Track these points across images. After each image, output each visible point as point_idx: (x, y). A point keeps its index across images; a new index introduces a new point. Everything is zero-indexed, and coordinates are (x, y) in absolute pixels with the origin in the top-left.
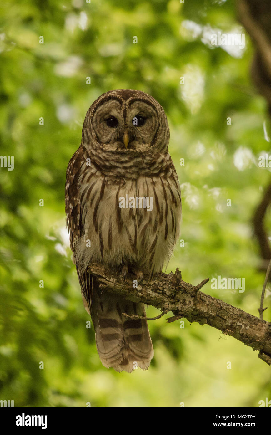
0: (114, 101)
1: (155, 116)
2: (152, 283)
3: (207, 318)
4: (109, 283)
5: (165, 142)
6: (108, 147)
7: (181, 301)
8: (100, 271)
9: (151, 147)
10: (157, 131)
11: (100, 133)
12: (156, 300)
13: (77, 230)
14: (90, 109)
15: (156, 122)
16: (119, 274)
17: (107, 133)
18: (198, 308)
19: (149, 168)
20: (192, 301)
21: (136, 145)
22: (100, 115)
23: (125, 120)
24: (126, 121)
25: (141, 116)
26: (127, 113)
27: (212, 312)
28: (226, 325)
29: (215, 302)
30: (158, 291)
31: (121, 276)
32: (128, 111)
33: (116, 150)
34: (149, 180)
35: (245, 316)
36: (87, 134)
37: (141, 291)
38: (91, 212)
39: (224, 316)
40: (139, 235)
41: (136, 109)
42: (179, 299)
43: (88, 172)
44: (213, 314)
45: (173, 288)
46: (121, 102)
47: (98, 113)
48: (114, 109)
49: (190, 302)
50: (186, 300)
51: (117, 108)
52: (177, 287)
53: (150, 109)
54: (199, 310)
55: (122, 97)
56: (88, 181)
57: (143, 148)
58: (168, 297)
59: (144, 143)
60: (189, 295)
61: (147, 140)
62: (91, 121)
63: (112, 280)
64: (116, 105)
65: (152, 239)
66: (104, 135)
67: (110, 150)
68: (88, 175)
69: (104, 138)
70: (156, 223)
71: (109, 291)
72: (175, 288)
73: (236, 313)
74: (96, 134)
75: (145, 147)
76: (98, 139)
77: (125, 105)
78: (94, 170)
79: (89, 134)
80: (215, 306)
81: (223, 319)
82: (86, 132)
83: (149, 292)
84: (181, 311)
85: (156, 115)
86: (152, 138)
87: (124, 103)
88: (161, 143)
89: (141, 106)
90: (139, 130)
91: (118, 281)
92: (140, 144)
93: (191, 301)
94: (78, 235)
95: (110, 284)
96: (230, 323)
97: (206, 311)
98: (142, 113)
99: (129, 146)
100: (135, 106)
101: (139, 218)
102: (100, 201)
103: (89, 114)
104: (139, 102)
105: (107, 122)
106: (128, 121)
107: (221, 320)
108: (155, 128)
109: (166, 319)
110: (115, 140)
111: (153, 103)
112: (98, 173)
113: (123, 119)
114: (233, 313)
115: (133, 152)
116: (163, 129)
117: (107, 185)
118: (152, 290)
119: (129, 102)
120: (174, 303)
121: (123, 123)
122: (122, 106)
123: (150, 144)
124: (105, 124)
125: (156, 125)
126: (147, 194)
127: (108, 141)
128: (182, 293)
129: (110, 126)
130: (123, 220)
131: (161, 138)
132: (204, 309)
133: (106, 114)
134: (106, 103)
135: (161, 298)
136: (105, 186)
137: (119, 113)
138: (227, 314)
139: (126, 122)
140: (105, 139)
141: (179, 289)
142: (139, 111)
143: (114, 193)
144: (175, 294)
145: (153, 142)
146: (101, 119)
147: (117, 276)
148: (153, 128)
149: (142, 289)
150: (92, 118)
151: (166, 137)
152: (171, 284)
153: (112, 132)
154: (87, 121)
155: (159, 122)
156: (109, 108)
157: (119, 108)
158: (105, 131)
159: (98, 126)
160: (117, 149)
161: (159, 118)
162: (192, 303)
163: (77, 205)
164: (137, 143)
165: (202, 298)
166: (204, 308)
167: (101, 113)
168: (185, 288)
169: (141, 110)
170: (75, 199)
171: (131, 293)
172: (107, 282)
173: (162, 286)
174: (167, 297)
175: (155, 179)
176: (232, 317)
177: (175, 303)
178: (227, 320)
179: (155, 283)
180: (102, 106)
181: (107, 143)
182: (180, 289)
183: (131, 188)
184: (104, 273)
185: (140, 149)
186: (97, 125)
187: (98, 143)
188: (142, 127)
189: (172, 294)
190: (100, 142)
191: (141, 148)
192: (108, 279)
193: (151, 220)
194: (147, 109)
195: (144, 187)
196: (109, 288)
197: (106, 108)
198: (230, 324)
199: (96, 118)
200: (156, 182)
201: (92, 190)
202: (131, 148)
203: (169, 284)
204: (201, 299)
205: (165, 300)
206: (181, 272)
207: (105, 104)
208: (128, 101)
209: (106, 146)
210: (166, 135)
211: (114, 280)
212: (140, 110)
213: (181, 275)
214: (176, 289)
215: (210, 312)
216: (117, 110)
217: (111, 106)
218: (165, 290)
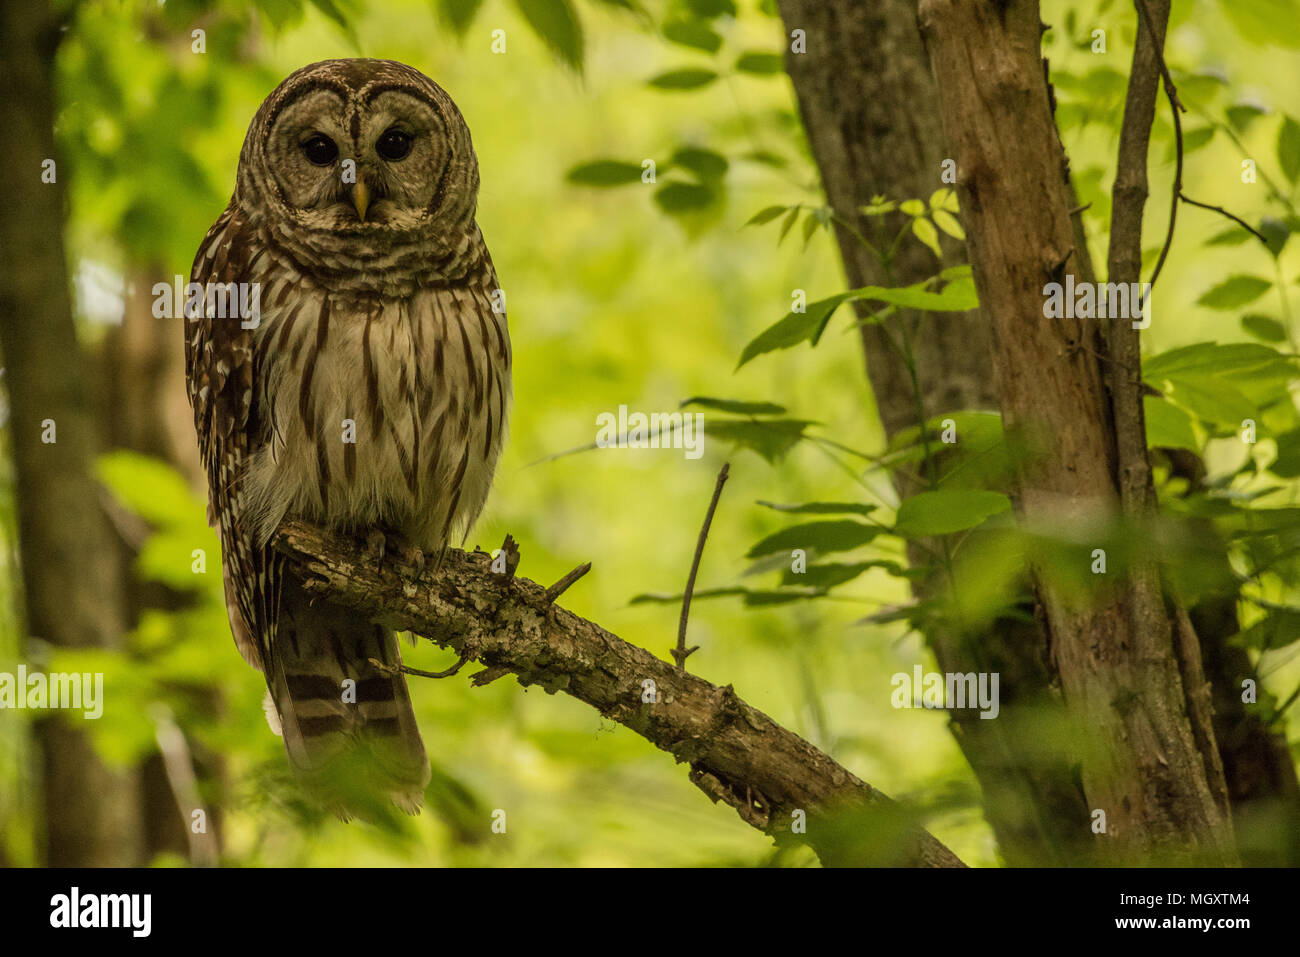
0: (326, 93)
1: (436, 129)
2: (439, 577)
3: (571, 673)
4: (336, 575)
5: (467, 201)
6: (310, 219)
7: (511, 627)
8: (312, 545)
9: (431, 216)
10: (446, 171)
11: (289, 182)
12: (451, 623)
13: (238, 434)
14: (259, 116)
15: (441, 147)
16: (358, 553)
17: (307, 181)
18: (552, 646)
19: (439, 271)
20: (538, 628)
21: (388, 212)
22: (288, 132)
23: (356, 144)
24: (359, 147)
25: (401, 130)
26: (361, 123)
27: (584, 658)
28: (618, 692)
29: (589, 630)
30: (457, 599)
31: (365, 557)
32: (363, 120)
33: (335, 225)
34: (446, 297)
35: (662, 668)
36: (253, 181)
37: (413, 600)
38: (293, 382)
39: (613, 668)
40: (423, 443)
41: (386, 114)
42: (507, 621)
43: (276, 279)
44: (587, 663)
45: (497, 592)
46: (344, 96)
47: (280, 127)
48: (326, 114)
49: (533, 629)
50: (525, 623)
51: (333, 113)
52: (505, 590)
53: (425, 112)
54: (555, 650)
55: (346, 82)
56: (281, 300)
57: (408, 219)
58: (481, 616)
59: (412, 206)
60: (533, 611)
61: (418, 199)
62: (261, 148)
63: (342, 569)
64: (331, 104)
65: (456, 454)
66: (300, 187)
67: (317, 226)
68: (279, 286)
69: (299, 195)
70: (467, 411)
71: (333, 599)
72: (501, 591)
73: (639, 660)
74: (279, 185)
75: (413, 217)
76: (284, 196)
77: (355, 102)
78: (292, 276)
79: (259, 182)
80: (592, 641)
81: (611, 676)
82: (250, 175)
83: (433, 603)
84: (508, 654)
85: (442, 128)
86: (432, 190)
87: (352, 96)
88: (456, 205)
89: (398, 105)
90: (396, 170)
91: (358, 570)
92: (399, 208)
93: (537, 625)
94: (241, 447)
95: (336, 579)
96: (628, 688)
97: (569, 654)
98: (402, 123)
99: (371, 216)
100: (383, 105)
101: (422, 398)
102: (317, 353)
103: (257, 127)
104: (393, 94)
105: (307, 152)
106: (363, 147)
107: (606, 678)
108: (439, 162)
109: (470, 677)
110: (331, 201)
111: (431, 96)
112: (304, 284)
113: (351, 141)
114: (634, 661)
115: (381, 230)
116: (462, 164)
117: (335, 310)
118: (441, 597)
119: (366, 93)
120: (494, 632)
121: (352, 153)
122: (346, 107)
123: (426, 209)
124: (301, 155)
125: (440, 155)
126: (442, 335)
127: (313, 203)
128: (516, 605)
129: (316, 162)
130: (384, 404)
131: (456, 191)
132: (565, 650)
133: (302, 129)
134: (303, 100)
135: (461, 618)
136: (331, 315)
137: (340, 125)
138: (621, 661)
139: (359, 150)
140: (303, 197)
141: (510, 593)
142: (394, 118)
143: (356, 331)
144: (498, 609)
145: (435, 204)
146: (290, 143)
147: (353, 558)
148: (434, 163)
149: (416, 594)
150: (266, 139)
151: (469, 187)
152: (489, 580)
153: (323, 178)
154: (252, 148)
155: (449, 147)
156: (312, 112)
157: (339, 111)
158: (302, 176)
159: (283, 161)
160: (338, 224)
161: (448, 136)
162: (538, 633)
163: (243, 366)
164: (391, 205)
165: (559, 618)
166: (565, 646)
167: (291, 127)
168: (521, 591)
169: (401, 117)
170: (235, 349)
171: (390, 603)
172: (330, 573)
173: (465, 586)
174: (477, 614)
175: (459, 295)
176: (633, 672)
177: (497, 632)
178: (622, 678)
179: (446, 578)
180: (293, 107)
181: (310, 206)
182: (512, 592)
183: (400, 321)
184: (324, 550)
185: (399, 222)
186: (280, 159)
187: (284, 208)
188: (404, 163)
189: (489, 606)
190: (290, 205)
191: (403, 220)
192: (332, 566)
193: (454, 402)
194: (414, 113)
195: (433, 313)
196: (333, 590)
197: (303, 111)
198: (627, 691)
199: (277, 142)
200: (461, 301)
201: (295, 325)
202: (375, 221)
203: (484, 580)
204: (557, 621)
205: (472, 624)
206: (518, 545)
207: (300, 102)
208: (363, 91)
209: (307, 215)
210: (470, 182)
211: (347, 568)
212: (395, 115)
213: (519, 554)
214: (503, 593)
215: (580, 658)
216: (332, 118)
217: (317, 107)
218: (473, 596)
